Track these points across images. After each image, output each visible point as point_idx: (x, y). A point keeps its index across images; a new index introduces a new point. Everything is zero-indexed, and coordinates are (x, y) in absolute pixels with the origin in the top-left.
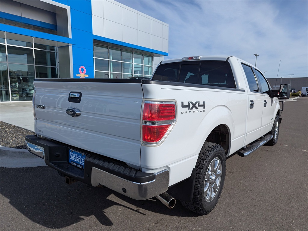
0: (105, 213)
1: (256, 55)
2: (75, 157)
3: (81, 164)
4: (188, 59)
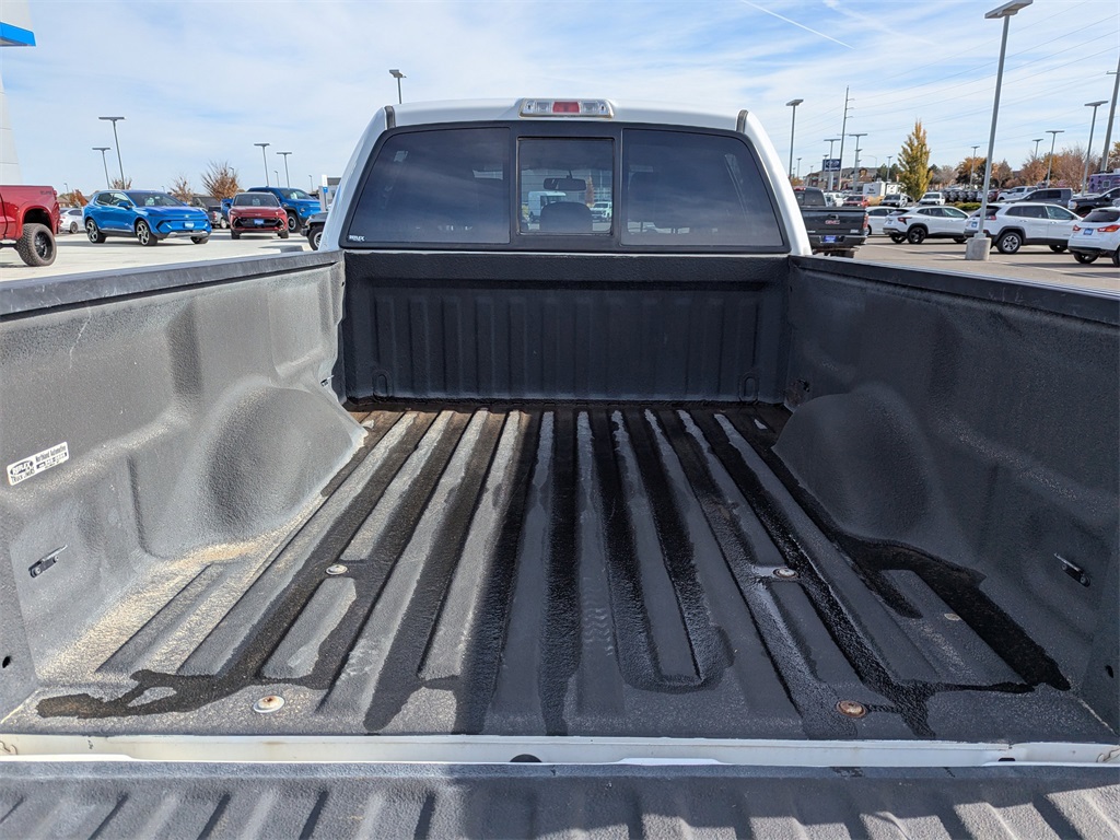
1: (397, 74)
4: (552, 112)
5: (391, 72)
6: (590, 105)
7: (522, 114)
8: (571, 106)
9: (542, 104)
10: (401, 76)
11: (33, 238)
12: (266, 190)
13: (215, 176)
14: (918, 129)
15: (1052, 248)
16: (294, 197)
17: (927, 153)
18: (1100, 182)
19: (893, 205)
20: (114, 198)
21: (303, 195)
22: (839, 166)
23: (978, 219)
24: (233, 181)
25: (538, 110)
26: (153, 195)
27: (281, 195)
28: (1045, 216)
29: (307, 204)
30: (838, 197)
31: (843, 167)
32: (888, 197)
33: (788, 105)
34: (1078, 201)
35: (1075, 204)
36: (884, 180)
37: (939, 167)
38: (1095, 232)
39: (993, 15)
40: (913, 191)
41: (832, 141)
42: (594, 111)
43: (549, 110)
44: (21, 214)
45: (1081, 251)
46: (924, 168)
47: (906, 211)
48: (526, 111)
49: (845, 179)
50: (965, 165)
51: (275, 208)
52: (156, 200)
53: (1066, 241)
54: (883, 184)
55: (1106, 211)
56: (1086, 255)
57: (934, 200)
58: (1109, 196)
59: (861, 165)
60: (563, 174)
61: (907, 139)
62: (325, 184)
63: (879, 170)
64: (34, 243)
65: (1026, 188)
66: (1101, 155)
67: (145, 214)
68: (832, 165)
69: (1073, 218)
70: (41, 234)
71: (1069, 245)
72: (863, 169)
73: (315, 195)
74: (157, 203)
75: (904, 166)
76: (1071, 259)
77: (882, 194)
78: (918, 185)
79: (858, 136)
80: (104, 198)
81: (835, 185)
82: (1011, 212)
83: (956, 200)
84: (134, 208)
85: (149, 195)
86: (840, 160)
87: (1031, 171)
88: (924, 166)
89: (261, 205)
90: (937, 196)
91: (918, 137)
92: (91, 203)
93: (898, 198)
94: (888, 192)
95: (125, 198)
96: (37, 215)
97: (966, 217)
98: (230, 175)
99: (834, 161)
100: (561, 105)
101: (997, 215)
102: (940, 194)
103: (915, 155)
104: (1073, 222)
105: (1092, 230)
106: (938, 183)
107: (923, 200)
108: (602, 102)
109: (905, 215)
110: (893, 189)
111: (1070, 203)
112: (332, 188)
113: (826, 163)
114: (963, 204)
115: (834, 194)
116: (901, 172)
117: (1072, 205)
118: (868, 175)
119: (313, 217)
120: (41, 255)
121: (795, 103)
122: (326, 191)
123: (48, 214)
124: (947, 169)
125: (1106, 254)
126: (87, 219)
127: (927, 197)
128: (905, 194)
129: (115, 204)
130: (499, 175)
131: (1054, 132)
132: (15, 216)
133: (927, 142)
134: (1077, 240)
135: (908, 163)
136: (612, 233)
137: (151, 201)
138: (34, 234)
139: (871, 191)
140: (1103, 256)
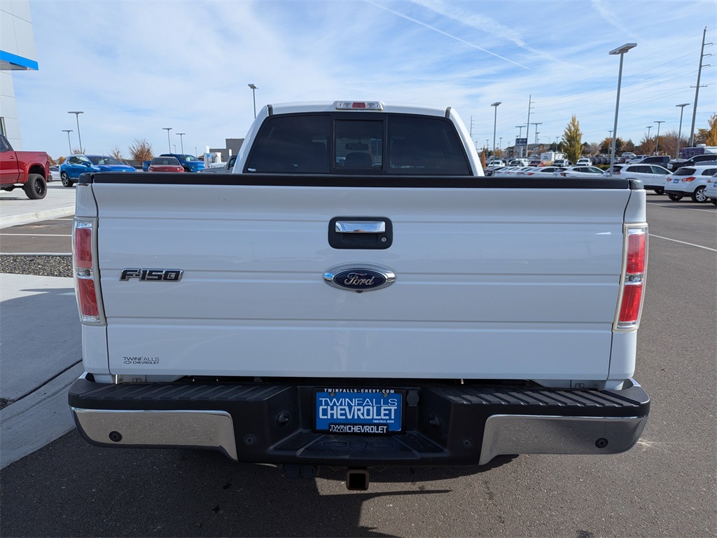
0: (374, 528)
1: (253, 87)
2: (347, 408)
3: (375, 421)
4: (352, 108)
5: (249, 85)
6: (371, 104)
7: (337, 109)
8: (361, 105)
9: (347, 104)
10: (255, 87)
11: (34, 182)
12: (171, 155)
13: (137, 147)
14: (574, 120)
15: (656, 191)
16: (188, 159)
17: (580, 135)
18: (688, 152)
19: (559, 166)
20: (79, 160)
21: (193, 159)
22: (526, 142)
23: (609, 174)
24: (149, 150)
25: (345, 107)
26: (104, 158)
27: (181, 159)
28: (651, 172)
29: (196, 164)
30: (525, 161)
31: (528, 143)
32: (556, 161)
33: (492, 105)
34: (674, 164)
35: (672, 166)
36: (554, 151)
37: (589, 143)
38: (680, 181)
39: (614, 53)
40: (572, 158)
41: (521, 127)
42: (373, 107)
43: (351, 107)
44: (28, 168)
45: (673, 193)
46: (578, 144)
47: (565, 169)
48: (339, 107)
49: (530, 151)
50: (605, 142)
51: (177, 166)
52: (105, 161)
53: (663, 187)
54: (553, 153)
55: (686, 169)
56: (676, 195)
57: (585, 163)
58: (692, 160)
59: (540, 142)
60: (356, 141)
61: (567, 126)
62: (208, 152)
63: (551, 145)
64: (34, 185)
65: (643, 156)
66: (689, 136)
67: (98, 169)
68: (522, 142)
69: (668, 173)
70: (39, 180)
71: (665, 189)
72: (542, 145)
73: (201, 159)
74: (106, 163)
75: (566, 143)
76: (667, 198)
77: (553, 160)
78: (575, 154)
79: (536, 124)
80: (73, 159)
81: (524, 155)
82: (630, 169)
83: (600, 163)
84: (92, 165)
85: (100, 158)
86: (526, 139)
87: (647, 146)
88: (578, 142)
89: (169, 164)
90: (587, 161)
91: (574, 125)
92: (65, 163)
93: (562, 162)
94: (557, 159)
95: (87, 160)
96: (36, 169)
97: (602, 173)
98: (147, 147)
99: (522, 139)
100: (357, 105)
101: (621, 171)
102: (589, 159)
103: (573, 137)
104: (668, 176)
105: (678, 180)
106: (588, 153)
107: (578, 163)
108: (377, 103)
109: (565, 172)
110: (559, 156)
111: (668, 165)
112: (212, 154)
113: (518, 141)
114: (603, 166)
115: (523, 159)
116: (564, 146)
117: (670, 166)
118: (545, 148)
119: (201, 171)
120: (38, 192)
121: (497, 105)
122: (208, 156)
123: (43, 168)
124: (594, 145)
125: (687, 194)
126: (62, 173)
127: (581, 161)
128: (567, 160)
129: (80, 163)
130: (325, 141)
131: (659, 122)
132: (24, 169)
133: (579, 128)
134: (670, 186)
135: (568, 141)
136: (382, 168)
137: (102, 162)
138: (34, 180)
139: (546, 158)
140: (686, 196)
